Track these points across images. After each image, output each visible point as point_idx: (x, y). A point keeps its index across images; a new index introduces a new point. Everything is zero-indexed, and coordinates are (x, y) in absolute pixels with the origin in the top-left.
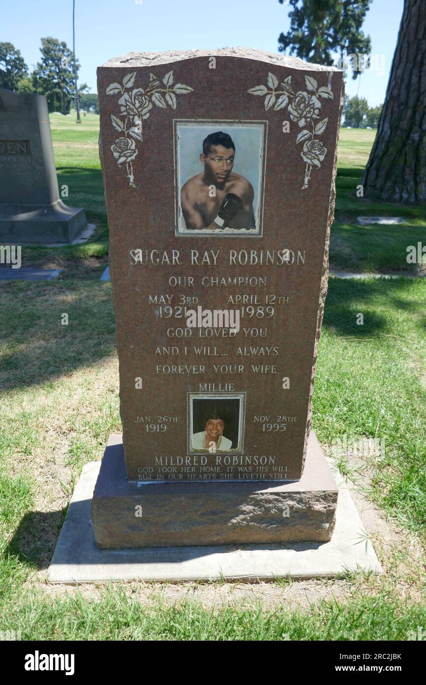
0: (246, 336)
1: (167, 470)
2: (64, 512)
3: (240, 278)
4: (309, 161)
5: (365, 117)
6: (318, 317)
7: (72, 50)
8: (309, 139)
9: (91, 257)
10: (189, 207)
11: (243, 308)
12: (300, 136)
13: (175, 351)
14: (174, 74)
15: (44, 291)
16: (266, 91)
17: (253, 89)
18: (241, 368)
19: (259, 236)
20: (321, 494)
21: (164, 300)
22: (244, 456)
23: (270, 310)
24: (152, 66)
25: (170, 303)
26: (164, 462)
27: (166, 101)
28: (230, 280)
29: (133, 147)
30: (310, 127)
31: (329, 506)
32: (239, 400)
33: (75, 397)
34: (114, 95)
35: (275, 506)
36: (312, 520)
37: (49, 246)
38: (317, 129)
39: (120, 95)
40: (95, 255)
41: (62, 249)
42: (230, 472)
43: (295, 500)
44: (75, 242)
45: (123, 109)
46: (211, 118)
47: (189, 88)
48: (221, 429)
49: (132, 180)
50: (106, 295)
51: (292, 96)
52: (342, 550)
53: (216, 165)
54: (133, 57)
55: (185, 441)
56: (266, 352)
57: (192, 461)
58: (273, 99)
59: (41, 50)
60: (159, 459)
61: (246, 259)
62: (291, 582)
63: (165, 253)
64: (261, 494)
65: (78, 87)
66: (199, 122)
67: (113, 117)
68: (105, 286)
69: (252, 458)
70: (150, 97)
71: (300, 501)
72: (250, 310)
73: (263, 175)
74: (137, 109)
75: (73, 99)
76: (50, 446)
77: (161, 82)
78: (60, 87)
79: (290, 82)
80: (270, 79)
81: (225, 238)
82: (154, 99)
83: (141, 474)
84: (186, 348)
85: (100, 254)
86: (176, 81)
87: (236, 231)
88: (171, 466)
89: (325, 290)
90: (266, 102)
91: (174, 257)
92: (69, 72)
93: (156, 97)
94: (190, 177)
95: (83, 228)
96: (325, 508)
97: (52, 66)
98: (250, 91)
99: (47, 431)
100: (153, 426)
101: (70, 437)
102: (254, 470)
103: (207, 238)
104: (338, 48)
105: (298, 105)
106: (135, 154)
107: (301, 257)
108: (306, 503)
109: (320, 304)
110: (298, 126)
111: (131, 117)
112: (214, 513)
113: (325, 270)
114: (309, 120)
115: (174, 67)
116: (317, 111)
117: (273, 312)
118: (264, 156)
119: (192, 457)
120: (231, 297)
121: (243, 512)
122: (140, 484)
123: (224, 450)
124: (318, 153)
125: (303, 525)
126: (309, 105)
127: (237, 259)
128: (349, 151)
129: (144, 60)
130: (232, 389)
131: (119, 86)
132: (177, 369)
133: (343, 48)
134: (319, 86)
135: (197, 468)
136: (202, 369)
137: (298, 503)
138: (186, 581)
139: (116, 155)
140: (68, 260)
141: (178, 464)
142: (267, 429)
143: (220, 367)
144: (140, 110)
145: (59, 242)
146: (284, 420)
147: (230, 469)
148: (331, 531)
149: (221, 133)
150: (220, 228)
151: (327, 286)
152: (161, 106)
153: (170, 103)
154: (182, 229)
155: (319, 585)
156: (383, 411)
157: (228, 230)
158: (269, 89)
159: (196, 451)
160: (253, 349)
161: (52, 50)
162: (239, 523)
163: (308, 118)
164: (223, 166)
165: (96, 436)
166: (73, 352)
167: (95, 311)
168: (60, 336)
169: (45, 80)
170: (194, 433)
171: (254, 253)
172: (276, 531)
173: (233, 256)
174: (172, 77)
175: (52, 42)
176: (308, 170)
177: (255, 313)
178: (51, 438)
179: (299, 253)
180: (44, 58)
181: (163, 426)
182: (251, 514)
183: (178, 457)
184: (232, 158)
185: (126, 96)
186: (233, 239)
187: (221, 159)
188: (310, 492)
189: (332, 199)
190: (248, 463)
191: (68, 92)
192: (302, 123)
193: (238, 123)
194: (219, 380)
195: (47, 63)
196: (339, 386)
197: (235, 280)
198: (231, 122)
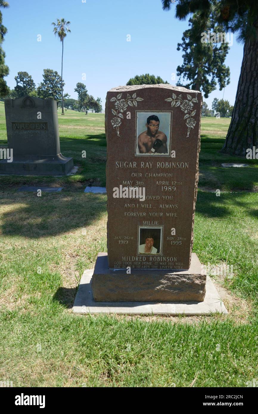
0: (164, 199)
1: (127, 263)
2: (77, 288)
3: (161, 174)
4: (189, 126)
5: (228, 111)
6: (195, 192)
7: (61, 75)
8: (189, 118)
9: (78, 181)
10: (141, 144)
11: (162, 187)
12: (185, 116)
13: (133, 205)
14: (136, 94)
15: (56, 196)
16: (172, 100)
17: (167, 99)
18: (162, 214)
19: (169, 156)
20: (198, 276)
21: (129, 183)
22: (163, 257)
23: (174, 188)
24: (128, 91)
25: (132, 184)
26: (126, 259)
27: (133, 104)
28: (157, 174)
29: (120, 121)
30: (189, 113)
31: (202, 282)
32: (160, 229)
33: (77, 242)
34: (113, 102)
35: (177, 281)
36: (194, 288)
37: (55, 176)
38: (192, 114)
39: (115, 102)
40: (80, 181)
41: (62, 178)
42: (156, 265)
43: (186, 278)
44: (68, 175)
45: (116, 107)
46: (150, 110)
47: (142, 99)
48: (152, 243)
49: (118, 134)
50: (88, 199)
51: (182, 102)
52: (209, 305)
53: (152, 128)
54: (121, 88)
55: (136, 249)
56: (172, 207)
57: (139, 259)
58: (175, 103)
59: (43, 76)
60: (124, 258)
61: (164, 166)
62: (185, 317)
63: (130, 163)
64: (171, 275)
65: (63, 95)
66: (146, 111)
67: (112, 110)
68: (86, 195)
69: (166, 258)
70: (127, 102)
71: (189, 279)
72: (166, 188)
73: (171, 132)
74: (122, 107)
75: (60, 101)
76: (68, 262)
77: (132, 97)
78: (53, 95)
79: (181, 97)
80: (173, 96)
81: (155, 157)
82: (128, 103)
83: (116, 265)
84: (138, 204)
85: (82, 180)
86: (137, 97)
87: (160, 154)
88: (129, 261)
89: (197, 180)
90: (172, 104)
91: (134, 165)
92: (59, 87)
93: (129, 102)
94: (142, 132)
95: (72, 168)
96: (200, 282)
97: (49, 84)
98: (166, 100)
99: (66, 256)
100: (122, 241)
101: (76, 258)
102: (167, 264)
103: (148, 157)
104: (211, 74)
105: (184, 105)
106: (120, 124)
107: (187, 165)
108: (191, 280)
109: (195, 186)
110: (184, 113)
111: (119, 110)
112: (149, 284)
113: (197, 171)
114: (189, 110)
115: (137, 91)
116: (192, 107)
117: (175, 189)
118: (171, 124)
119: (139, 257)
120: (157, 182)
121: (162, 284)
122: (115, 270)
123: (153, 254)
124: (192, 123)
125: (190, 291)
126: (188, 105)
127: (160, 166)
128: (218, 129)
129: (125, 89)
130: (157, 224)
131: (115, 98)
132: (134, 214)
133: (213, 73)
134: (192, 98)
135: (141, 263)
136: (145, 214)
137: (188, 280)
138: (136, 315)
139: (113, 124)
140: (66, 183)
141: (132, 260)
142: (173, 243)
143: (152, 214)
144: (123, 107)
145: (60, 175)
146: (181, 239)
147: (156, 263)
148: (204, 296)
149: (154, 115)
150: (153, 153)
151: (198, 178)
152: (131, 105)
153: (135, 104)
154: (138, 153)
155: (198, 318)
156: (230, 250)
157: (156, 154)
158: (173, 99)
159: (141, 254)
160: (167, 205)
161: (49, 76)
162: (160, 288)
163: (188, 110)
164: (155, 128)
165: (89, 259)
166: (74, 223)
167: (84, 205)
168: (67, 216)
169: (45, 92)
170: (140, 245)
171: (167, 163)
172: (177, 294)
173: (158, 164)
174: (136, 95)
175: (50, 72)
176: (189, 130)
177: (168, 189)
178: (68, 259)
179: (186, 164)
180: (45, 80)
181: (127, 241)
182: (166, 285)
183: (132, 257)
184: (158, 125)
185: (118, 102)
186: (158, 157)
187: (154, 125)
188: (193, 275)
189: (199, 141)
190: (164, 260)
191: (57, 98)
192: (186, 112)
193: (161, 112)
194: (151, 219)
195: (46, 82)
196: (209, 239)
197: (159, 175)
198: (158, 112)
